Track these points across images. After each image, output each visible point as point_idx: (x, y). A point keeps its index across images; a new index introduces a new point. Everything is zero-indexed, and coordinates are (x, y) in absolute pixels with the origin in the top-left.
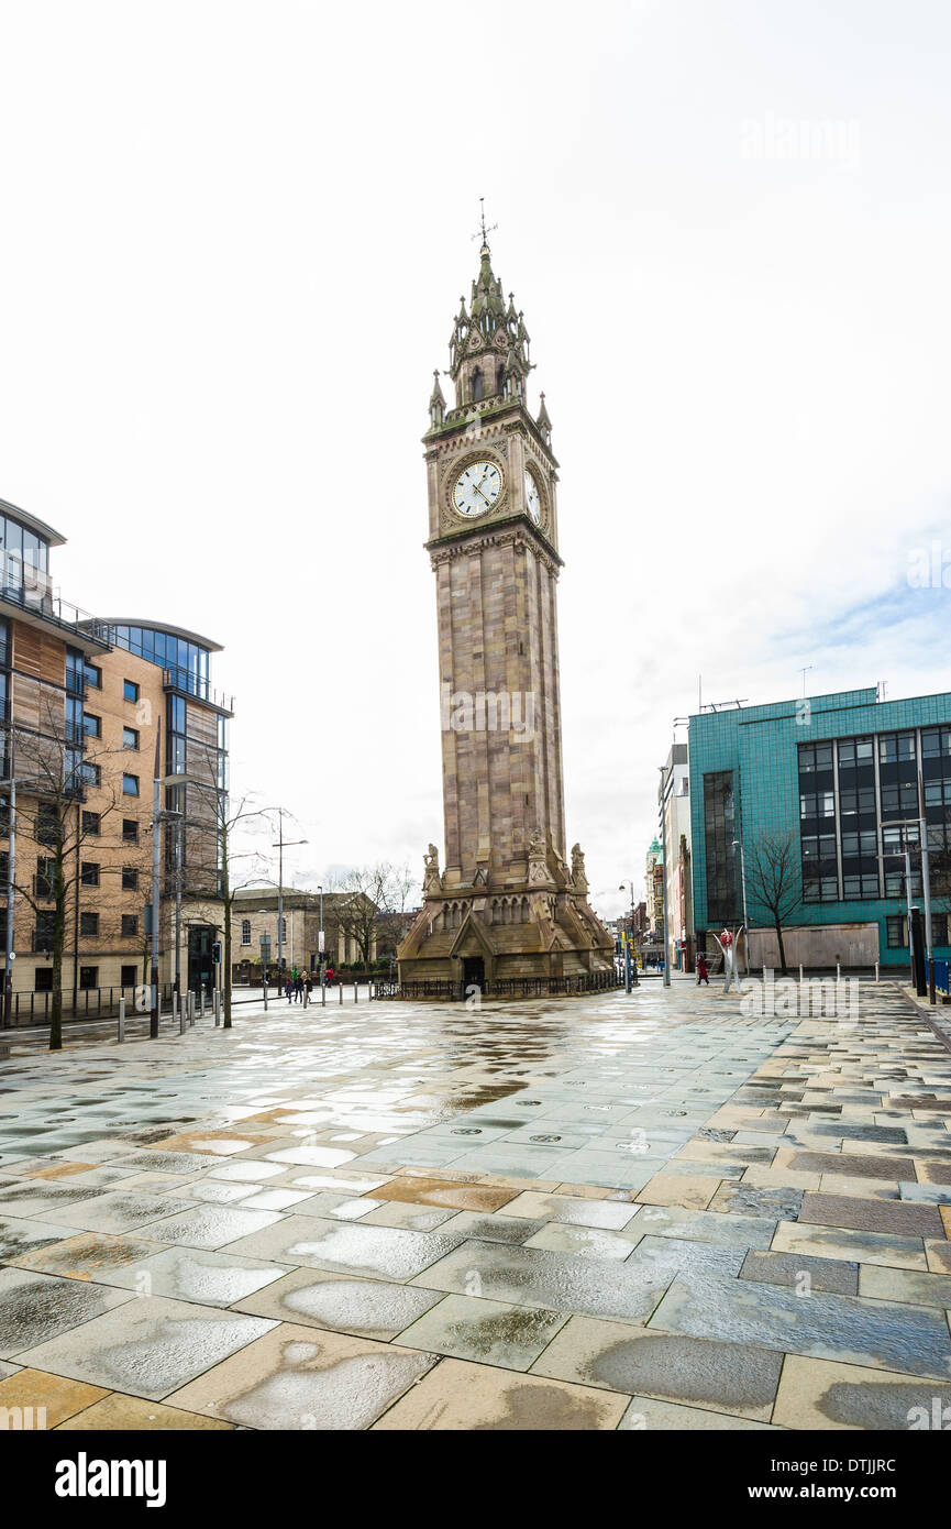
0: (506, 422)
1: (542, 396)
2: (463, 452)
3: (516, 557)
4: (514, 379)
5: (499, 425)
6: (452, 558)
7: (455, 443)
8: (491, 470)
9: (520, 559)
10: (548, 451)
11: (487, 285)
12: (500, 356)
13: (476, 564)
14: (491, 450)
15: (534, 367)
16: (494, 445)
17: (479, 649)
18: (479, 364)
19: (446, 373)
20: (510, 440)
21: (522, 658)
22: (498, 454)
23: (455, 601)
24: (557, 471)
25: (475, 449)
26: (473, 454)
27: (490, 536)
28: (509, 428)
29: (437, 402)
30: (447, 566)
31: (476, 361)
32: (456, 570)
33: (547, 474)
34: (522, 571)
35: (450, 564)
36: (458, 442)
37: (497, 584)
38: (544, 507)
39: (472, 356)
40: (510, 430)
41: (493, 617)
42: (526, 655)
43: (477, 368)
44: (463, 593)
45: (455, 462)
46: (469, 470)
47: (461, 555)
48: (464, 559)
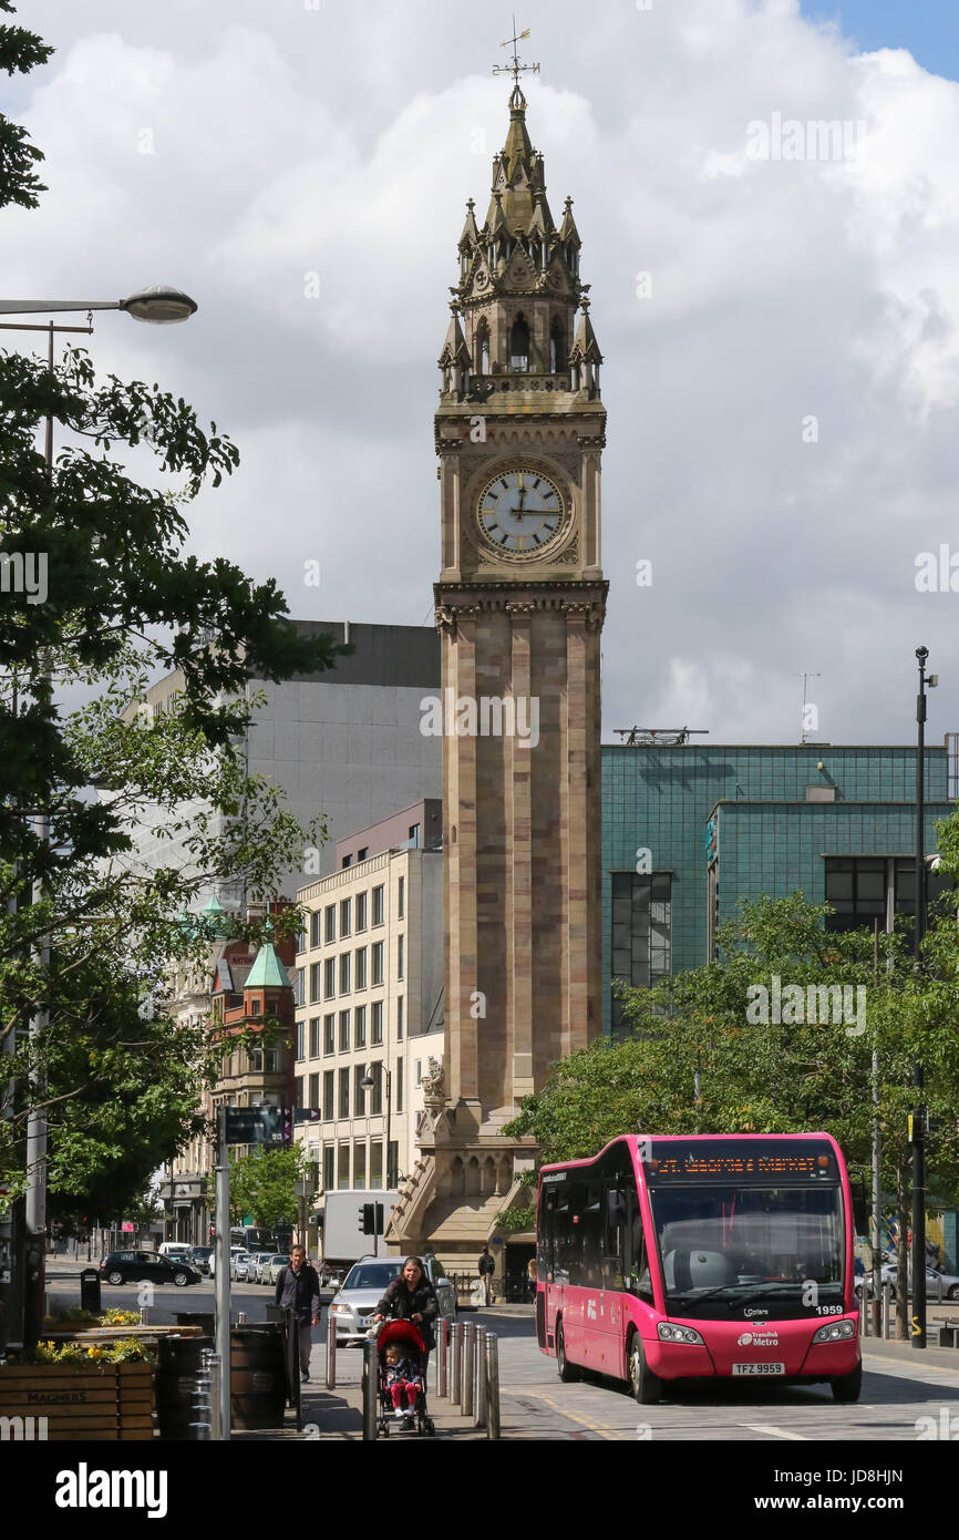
0: (581, 430)
8: (544, 488)
14: (553, 463)
16: (557, 456)
18: (525, 310)
22: (563, 471)
25: (523, 454)
26: (520, 460)
27: (548, 597)
30: (473, 626)
31: (521, 304)
35: (476, 622)
36: (497, 436)
47: (492, 612)
48: (500, 620)
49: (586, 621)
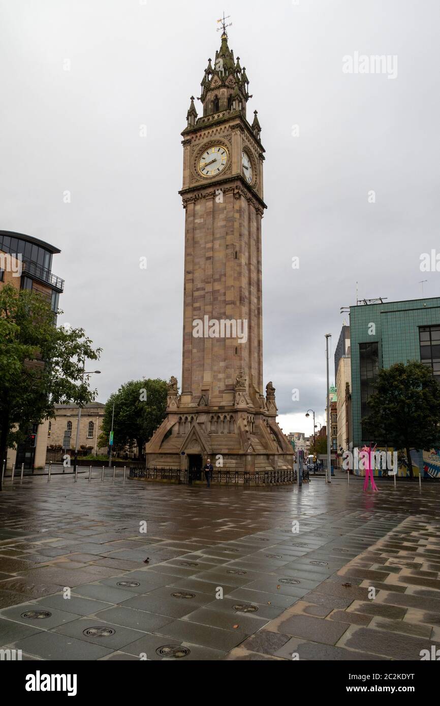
0: (232, 124)
1: (256, 112)
2: (206, 140)
3: (235, 200)
4: (237, 101)
5: (227, 126)
6: (195, 200)
7: (201, 135)
8: (222, 150)
9: (238, 202)
10: (258, 142)
11: (225, 53)
12: (230, 90)
13: (210, 204)
14: (222, 139)
15: (251, 96)
16: (224, 137)
17: (209, 254)
18: (218, 94)
19: (198, 99)
20: (233, 134)
21: (237, 261)
22: (227, 142)
23: (196, 225)
24: (264, 154)
25: (212, 139)
26: (212, 142)
27: (219, 188)
28: (233, 128)
29: (192, 113)
30: (193, 205)
31: (216, 92)
32: (198, 207)
33: (257, 155)
34: (238, 209)
35: (194, 204)
36: (203, 135)
37: (222, 216)
38: (255, 173)
39: (213, 90)
40: (234, 129)
41: (218, 236)
42: (239, 259)
43: (216, 96)
44: (202, 220)
45: (200, 146)
46: (209, 151)
47: (201, 198)
48: (203, 201)
49: (234, 194)
